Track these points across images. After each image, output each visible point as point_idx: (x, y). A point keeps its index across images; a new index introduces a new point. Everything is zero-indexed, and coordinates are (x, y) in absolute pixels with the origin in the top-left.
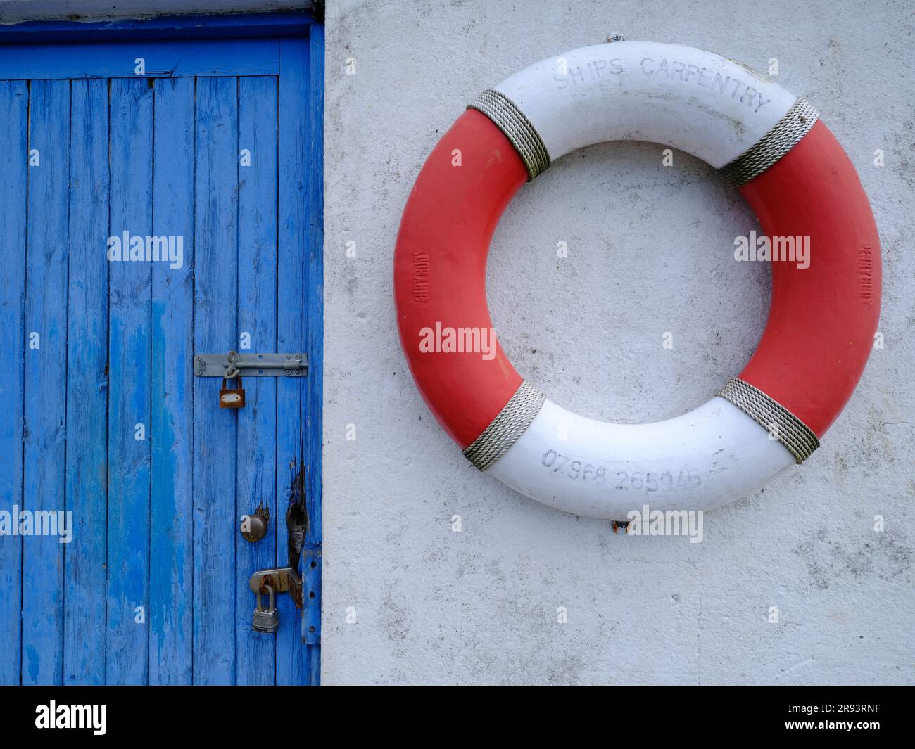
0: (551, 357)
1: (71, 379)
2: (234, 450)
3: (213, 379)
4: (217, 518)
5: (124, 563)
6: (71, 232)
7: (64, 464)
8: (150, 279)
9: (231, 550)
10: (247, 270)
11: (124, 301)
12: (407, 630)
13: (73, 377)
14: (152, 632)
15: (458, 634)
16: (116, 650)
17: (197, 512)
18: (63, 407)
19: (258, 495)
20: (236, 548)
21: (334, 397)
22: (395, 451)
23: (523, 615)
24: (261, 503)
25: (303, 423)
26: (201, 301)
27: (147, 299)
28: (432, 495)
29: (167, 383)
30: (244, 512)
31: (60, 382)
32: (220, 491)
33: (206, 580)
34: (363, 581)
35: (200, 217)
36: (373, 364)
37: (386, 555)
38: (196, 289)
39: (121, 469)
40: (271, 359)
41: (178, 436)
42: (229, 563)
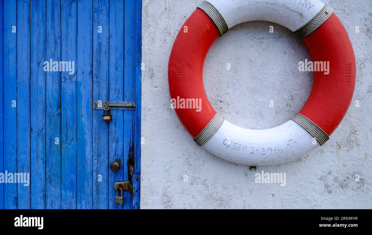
0: (227, 104)
2: (108, 137)
3: (100, 110)
4: (101, 163)
5: (67, 178)
6: (47, 55)
7: (45, 142)
8: (76, 73)
10: (112, 70)
11: (67, 81)
12: (172, 205)
13: (48, 109)
14: (78, 204)
17: (94, 160)
18: (44, 120)
19: (117, 154)
20: (108, 174)
21: (145, 118)
22: (168, 138)
23: (215, 200)
24: (118, 157)
25: (133, 127)
26: (95, 81)
27: (75, 80)
28: (182, 155)
29: (83, 112)
30: (111, 160)
31: (44, 111)
32: (103, 153)
33: (97, 185)
34: (156, 186)
35: (95, 49)
36: (160, 106)
37: (164, 177)
38: (93, 77)
39: (66, 144)
40: (121, 103)
41: (87, 132)
42: (106, 179)
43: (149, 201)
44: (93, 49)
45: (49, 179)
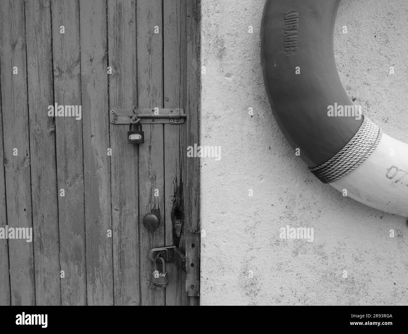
0: (367, 103)
1: (32, 126)
2: (137, 171)
3: (122, 125)
4: (127, 215)
5: (69, 242)
6: (27, 29)
7: (30, 181)
8: (79, 60)
9: (136, 234)
10: (143, 53)
11: (63, 75)
12: (259, 290)
13: (33, 125)
14: (88, 284)
15: (293, 294)
16: (67, 294)
17: (114, 211)
18: (27, 144)
19: (153, 200)
20: (139, 234)
21: (209, 134)
22: (251, 171)
23: (340, 282)
24: (155, 205)
25: (181, 154)
27: (78, 73)
28: (277, 201)
29: (93, 129)
30: (144, 211)
32: (129, 198)
33: (121, 253)
34: (229, 257)
35: (111, 16)
36: (236, 110)
37: (244, 240)
39: (65, 183)
41: (101, 163)
42: (135, 243)
43: (216, 284)
44: (107, 17)
45: (38, 244)
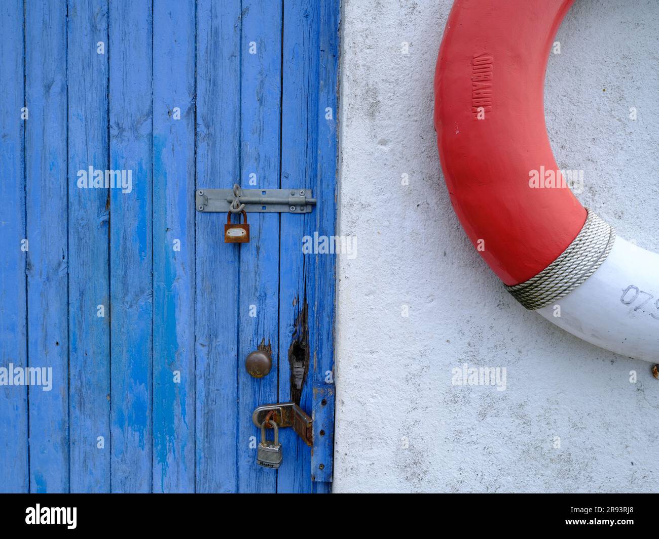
0: (591, 190)
1: (72, 213)
2: (237, 286)
3: (216, 214)
4: (219, 354)
5: (127, 395)
6: (69, 62)
7: (66, 297)
8: (151, 112)
9: (233, 384)
10: (250, 104)
11: (124, 134)
12: (425, 472)
13: (75, 211)
14: (155, 462)
15: (478, 478)
16: (121, 478)
17: (199, 347)
18: (65, 241)
19: (261, 331)
20: (238, 383)
21: (353, 230)
22: (417, 288)
23: (549, 461)
24: (264, 339)
25: (307, 260)
26: (203, 135)
27: (148, 132)
28: (456, 335)
29: (169, 218)
30: (246, 348)
31: (62, 216)
32: (223, 327)
33: (208, 413)
34: (380, 422)
35: (202, 47)
36: (395, 195)
37: (404, 396)
38: (198, 122)
39: (123, 303)
40: (274, 194)
41: (180, 271)
42: (231, 398)
43: (360, 462)
44: (196, 47)
45: (77, 398)
